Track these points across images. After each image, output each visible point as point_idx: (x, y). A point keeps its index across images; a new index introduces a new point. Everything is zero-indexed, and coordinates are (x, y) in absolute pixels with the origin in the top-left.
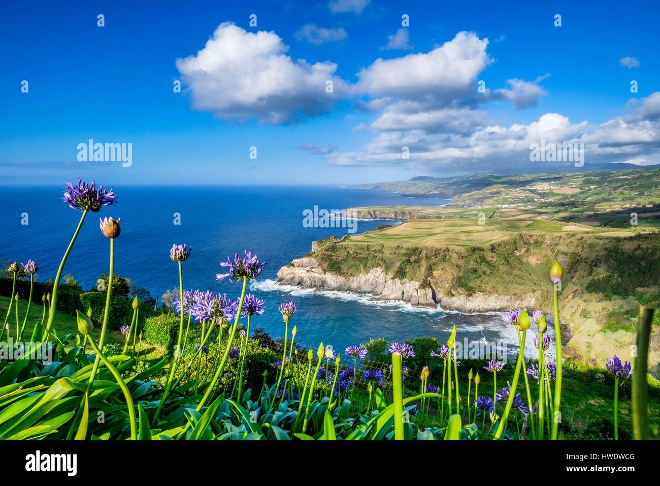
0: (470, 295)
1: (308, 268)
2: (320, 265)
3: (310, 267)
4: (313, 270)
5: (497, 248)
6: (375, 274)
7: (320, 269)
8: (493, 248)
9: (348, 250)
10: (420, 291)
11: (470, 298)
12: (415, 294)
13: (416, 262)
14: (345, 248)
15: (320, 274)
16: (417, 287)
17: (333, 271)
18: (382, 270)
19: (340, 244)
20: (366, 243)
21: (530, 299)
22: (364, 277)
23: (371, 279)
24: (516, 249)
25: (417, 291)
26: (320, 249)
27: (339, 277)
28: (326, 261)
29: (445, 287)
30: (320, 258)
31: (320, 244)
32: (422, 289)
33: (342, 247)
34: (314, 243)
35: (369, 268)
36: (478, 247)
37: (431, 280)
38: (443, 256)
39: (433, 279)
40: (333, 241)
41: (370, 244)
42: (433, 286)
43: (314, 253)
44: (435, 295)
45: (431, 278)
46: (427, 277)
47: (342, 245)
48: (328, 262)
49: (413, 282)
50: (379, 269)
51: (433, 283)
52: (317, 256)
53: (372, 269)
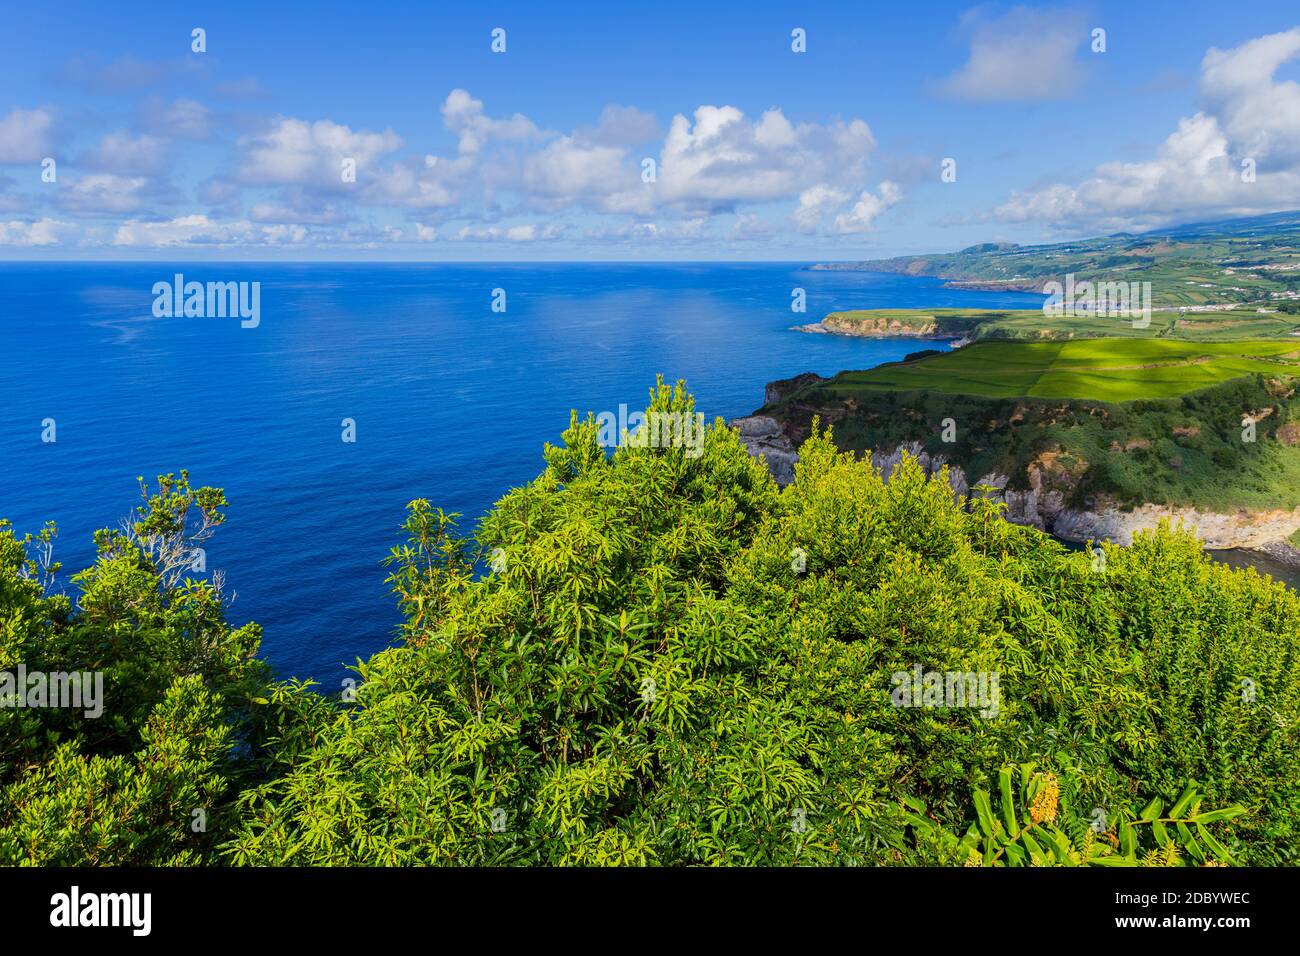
0: (1129, 510)
1: (762, 439)
2: (787, 432)
3: (766, 437)
4: (773, 442)
5: (1198, 406)
7: (788, 441)
8: (1188, 406)
9: (848, 403)
10: (1010, 496)
11: (1129, 516)
13: (1001, 431)
14: (842, 399)
15: (786, 451)
16: (1003, 486)
18: (921, 448)
19: (829, 389)
20: (887, 389)
21: (1277, 525)
24: (1247, 409)
25: (1003, 495)
26: (786, 398)
28: (799, 425)
29: (1067, 490)
30: (786, 418)
31: (781, 389)
32: (1014, 491)
33: (834, 396)
34: (769, 387)
35: (893, 443)
36: (1150, 403)
37: (1034, 473)
38: (1064, 420)
39: (1038, 470)
40: (811, 383)
41: (895, 390)
42: (1040, 485)
43: (773, 407)
44: (1043, 505)
45: (1035, 468)
46: (1027, 466)
47: (835, 392)
48: (804, 426)
49: (993, 476)
50: (916, 444)
51: (1039, 480)
52: (780, 414)
53: (900, 444)
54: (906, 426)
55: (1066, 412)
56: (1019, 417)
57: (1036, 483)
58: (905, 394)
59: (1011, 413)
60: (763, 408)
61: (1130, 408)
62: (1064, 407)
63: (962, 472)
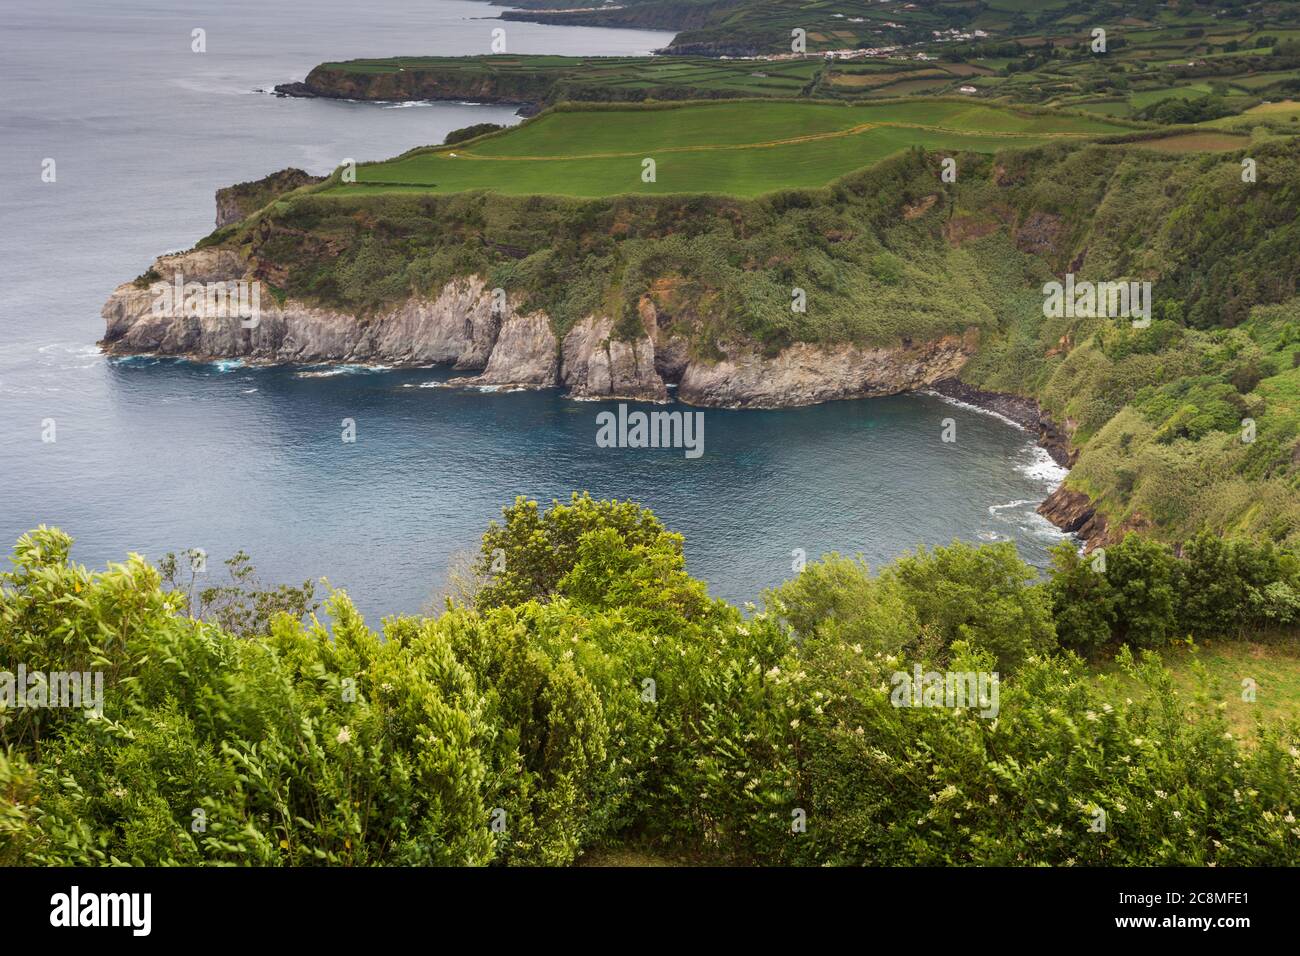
0: (774, 355)
2: (259, 274)
5: (851, 197)
6: (461, 297)
7: (263, 289)
8: (839, 199)
10: (617, 350)
11: (774, 362)
12: (599, 357)
14: (347, 212)
15: (264, 307)
16: (606, 335)
17: (309, 293)
18: (483, 284)
19: (325, 195)
20: (422, 194)
21: (948, 356)
22: (421, 310)
23: (448, 316)
24: (908, 199)
25: (607, 349)
26: (254, 216)
27: (334, 314)
28: (281, 258)
29: (694, 332)
30: (255, 250)
31: (242, 199)
32: (622, 341)
33: (335, 208)
34: (221, 196)
35: (437, 282)
36: (793, 195)
37: (648, 309)
38: (684, 228)
39: (652, 305)
40: (295, 187)
41: (433, 193)
42: (656, 329)
43: (233, 232)
44: (663, 359)
45: (648, 303)
46: (637, 301)
47: (336, 202)
48: (288, 262)
49: (590, 320)
50: (472, 279)
51: (654, 322)
52: (245, 242)
53: (449, 281)
54: (458, 251)
55: (686, 216)
56: (620, 226)
57: (650, 328)
58: (448, 200)
59: (611, 221)
60: (214, 235)
61: (769, 205)
62: (683, 208)
63: (546, 319)
